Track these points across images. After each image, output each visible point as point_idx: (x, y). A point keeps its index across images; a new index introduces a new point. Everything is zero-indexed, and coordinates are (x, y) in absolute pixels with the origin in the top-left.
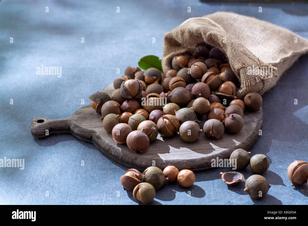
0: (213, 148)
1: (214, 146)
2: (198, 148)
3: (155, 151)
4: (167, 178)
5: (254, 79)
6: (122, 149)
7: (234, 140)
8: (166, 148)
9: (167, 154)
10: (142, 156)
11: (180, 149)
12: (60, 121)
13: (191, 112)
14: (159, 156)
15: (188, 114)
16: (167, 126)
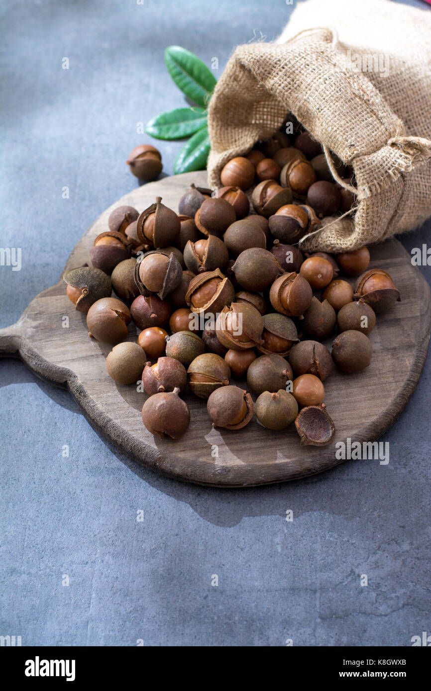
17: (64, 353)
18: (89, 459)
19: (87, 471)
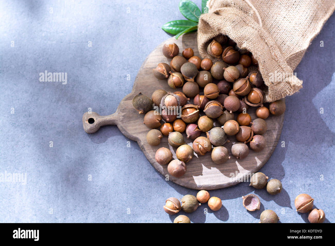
0: (238, 169)
1: (240, 167)
2: (225, 169)
3: (191, 172)
4: (200, 204)
5: (281, 96)
6: (164, 168)
7: (256, 158)
8: (200, 168)
9: (200, 176)
10: (180, 179)
11: (211, 169)
12: (108, 120)
13: (222, 138)
14: (193, 180)
15: (219, 141)
16: (201, 151)
17: (136, 129)
18: (146, 174)
19: (146, 180)
